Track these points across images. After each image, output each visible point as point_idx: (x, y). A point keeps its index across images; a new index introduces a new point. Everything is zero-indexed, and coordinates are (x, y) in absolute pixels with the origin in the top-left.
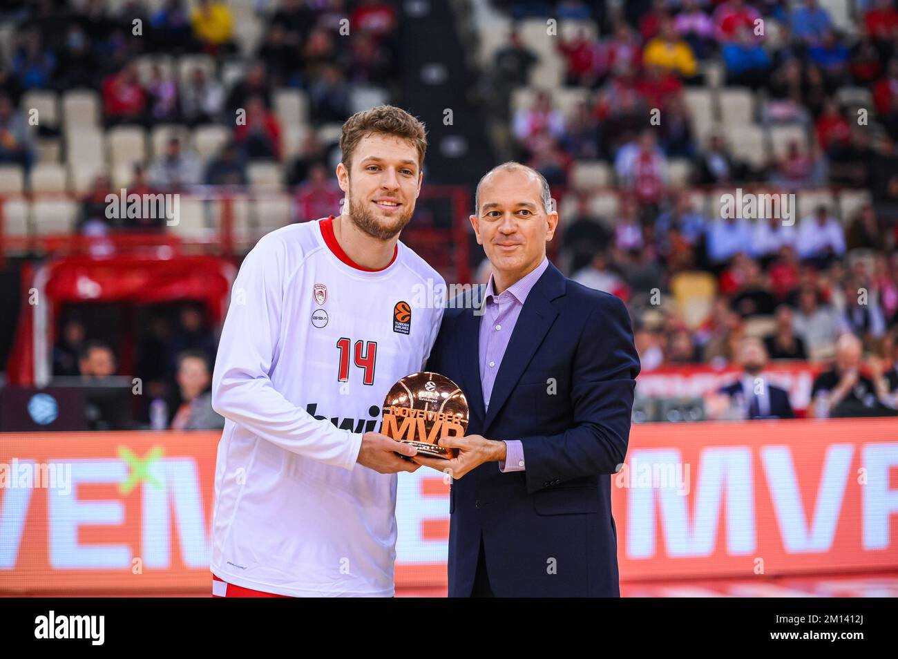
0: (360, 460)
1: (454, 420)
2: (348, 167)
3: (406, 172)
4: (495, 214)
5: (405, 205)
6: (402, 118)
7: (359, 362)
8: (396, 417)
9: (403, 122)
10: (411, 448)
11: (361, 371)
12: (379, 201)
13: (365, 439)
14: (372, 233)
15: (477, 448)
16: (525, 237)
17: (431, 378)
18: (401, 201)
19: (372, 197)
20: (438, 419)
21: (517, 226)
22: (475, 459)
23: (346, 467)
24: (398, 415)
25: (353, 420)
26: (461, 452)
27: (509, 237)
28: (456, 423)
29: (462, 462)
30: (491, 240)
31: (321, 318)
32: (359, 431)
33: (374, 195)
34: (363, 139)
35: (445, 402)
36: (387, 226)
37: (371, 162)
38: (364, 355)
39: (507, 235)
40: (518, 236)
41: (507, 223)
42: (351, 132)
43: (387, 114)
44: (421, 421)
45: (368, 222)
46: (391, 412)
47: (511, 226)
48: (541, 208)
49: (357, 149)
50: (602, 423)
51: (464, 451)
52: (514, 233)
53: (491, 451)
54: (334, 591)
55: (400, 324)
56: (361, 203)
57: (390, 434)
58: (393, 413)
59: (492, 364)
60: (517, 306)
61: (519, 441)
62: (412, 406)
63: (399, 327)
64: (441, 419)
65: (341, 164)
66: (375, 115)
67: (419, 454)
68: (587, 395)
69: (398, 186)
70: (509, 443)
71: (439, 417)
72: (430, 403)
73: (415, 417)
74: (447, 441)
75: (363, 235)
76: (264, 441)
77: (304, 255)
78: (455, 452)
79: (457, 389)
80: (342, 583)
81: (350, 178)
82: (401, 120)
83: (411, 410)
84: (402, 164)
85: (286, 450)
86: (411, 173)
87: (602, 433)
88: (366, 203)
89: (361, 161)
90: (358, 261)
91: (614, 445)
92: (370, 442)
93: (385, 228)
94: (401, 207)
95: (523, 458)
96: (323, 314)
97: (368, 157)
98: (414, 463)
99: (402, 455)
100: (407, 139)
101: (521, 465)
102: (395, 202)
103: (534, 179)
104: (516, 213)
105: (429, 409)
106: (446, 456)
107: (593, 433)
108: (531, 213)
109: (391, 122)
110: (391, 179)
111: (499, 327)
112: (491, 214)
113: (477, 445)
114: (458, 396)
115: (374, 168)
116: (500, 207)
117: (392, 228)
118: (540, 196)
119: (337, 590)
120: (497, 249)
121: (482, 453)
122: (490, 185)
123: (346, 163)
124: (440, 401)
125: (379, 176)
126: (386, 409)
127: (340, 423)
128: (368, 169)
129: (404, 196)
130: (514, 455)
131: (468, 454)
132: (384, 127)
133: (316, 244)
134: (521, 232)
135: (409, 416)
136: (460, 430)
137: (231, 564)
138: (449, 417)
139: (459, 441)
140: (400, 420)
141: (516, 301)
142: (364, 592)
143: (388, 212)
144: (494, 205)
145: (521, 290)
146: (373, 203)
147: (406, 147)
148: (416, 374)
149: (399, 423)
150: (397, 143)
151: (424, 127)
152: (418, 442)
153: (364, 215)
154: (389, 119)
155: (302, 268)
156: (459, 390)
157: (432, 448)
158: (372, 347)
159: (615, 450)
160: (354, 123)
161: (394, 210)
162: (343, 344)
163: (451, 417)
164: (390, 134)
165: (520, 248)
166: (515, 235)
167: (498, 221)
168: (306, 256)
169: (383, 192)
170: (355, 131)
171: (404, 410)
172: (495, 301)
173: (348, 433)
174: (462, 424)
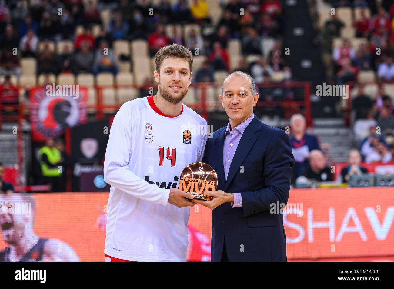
0: (169, 201)
1: (211, 184)
2: (159, 72)
3: (183, 73)
4: (230, 95)
5: (183, 88)
6: (181, 49)
7: (168, 157)
8: (186, 182)
9: (182, 51)
10: (192, 195)
11: (170, 161)
12: (172, 86)
13: (171, 191)
14: (169, 100)
15: (221, 196)
16: (243, 105)
17: (201, 165)
18: (181, 86)
19: (169, 85)
20: (204, 183)
21: (240, 100)
22: (220, 201)
23: (163, 204)
24: (186, 181)
25: (166, 183)
26: (214, 198)
27: (236, 105)
28: (212, 185)
29: (214, 202)
30: (228, 106)
31: (150, 138)
32: (168, 188)
33: (169, 84)
34: (165, 59)
35: (207, 176)
36: (176, 97)
37: (168, 69)
38: (171, 154)
39: (235, 105)
40: (240, 105)
41: (235, 99)
42: (160, 56)
43: (175, 48)
44: (196, 184)
45: (167, 96)
46: (183, 180)
47: (237, 101)
48: (250, 92)
49: (162, 64)
50: (277, 186)
51: (215, 197)
52: (238, 104)
53: (227, 198)
54: (160, 259)
55: (186, 140)
56: (164, 88)
57: (183, 189)
58: (184, 180)
59: (229, 161)
60: (240, 135)
61: (240, 193)
62: (193, 177)
63: (186, 141)
64: (205, 183)
65: (156, 71)
66: (169, 49)
67: (195, 198)
68: (270, 173)
69: (180, 79)
70: (235, 194)
71: (204, 182)
72: (201, 176)
73: (194, 182)
74: (207, 193)
75: (166, 101)
76: (126, 193)
77: (140, 111)
78: (211, 198)
79: (213, 170)
80: (163, 255)
81: (159, 77)
82: (180, 50)
83: (193, 179)
84: (181, 70)
85: (136, 197)
86: (186, 73)
87: (276, 190)
88: (166, 88)
89: (164, 69)
90: (165, 113)
91: (282, 196)
92: (174, 193)
93: (175, 98)
94: (182, 89)
95: (241, 201)
96: (151, 137)
97: (166, 67)
98: (193, 202)
99: (188, 199)
100: (184, 59)
101: (241, 204)
102: (179, 87)
103: (247, 79)
104: (239, 95)
105: (200, 179)
106: (207, 199)
107: (273, 191)
108: (245, 95)
109: (176, 51)
110: (177, 76)
111: (232, 144)
112: (228, 95)
113: (221, 195)
114: (213, 173)
115: (169, 72)
116: (232, 92)
117: (178, 98)
118: (250, 87)
119: (162, 259)
120: (230, 110)
121: (223, 198)
122: (228, 82)
123: (158, 70)
124: (205, 175)
125: (172, 75)
126: (181, 178)
127: (160, 184)
128: (167, 72)
129: (183, 84)
130: (237, 200)
131: (217, 199)
132: (173, 54)
133: (146, 106)
134: (241, 103)
135: (191, 181)
136: (214, 188)
137: (114, 249)
138: (209, 182)
139: (213, 192)
140: (187, 183)
141: (239, 133)
142: (173, 260)
143: (176, 91)
144: (230, 91)
145: (241, 128)
146: (170, 88)
147: (183, 62)
148: (195, 164)
149: (187, 185)
150: (179, 61)
151: (191, 53)
152: (195, 193)
153: (166, 93)
154: (175, 50)
155: (140, 116)
156: (214, 170)
157: (201, 196)
158: (174, 150)
159: (283, 198)
160: (161, 52)
161: (179, 90)
162: (161, 149)
163: (210, 182)
164: (176, 56)
165: (241, 110)
166: (239, 104)
167: (231, 98)
168: (141, 111)
169: (173, 82)
170: (161, 56)
171: (189, 179)
172: (230, 133)
173: (164, 189)
174: (215, 185)
